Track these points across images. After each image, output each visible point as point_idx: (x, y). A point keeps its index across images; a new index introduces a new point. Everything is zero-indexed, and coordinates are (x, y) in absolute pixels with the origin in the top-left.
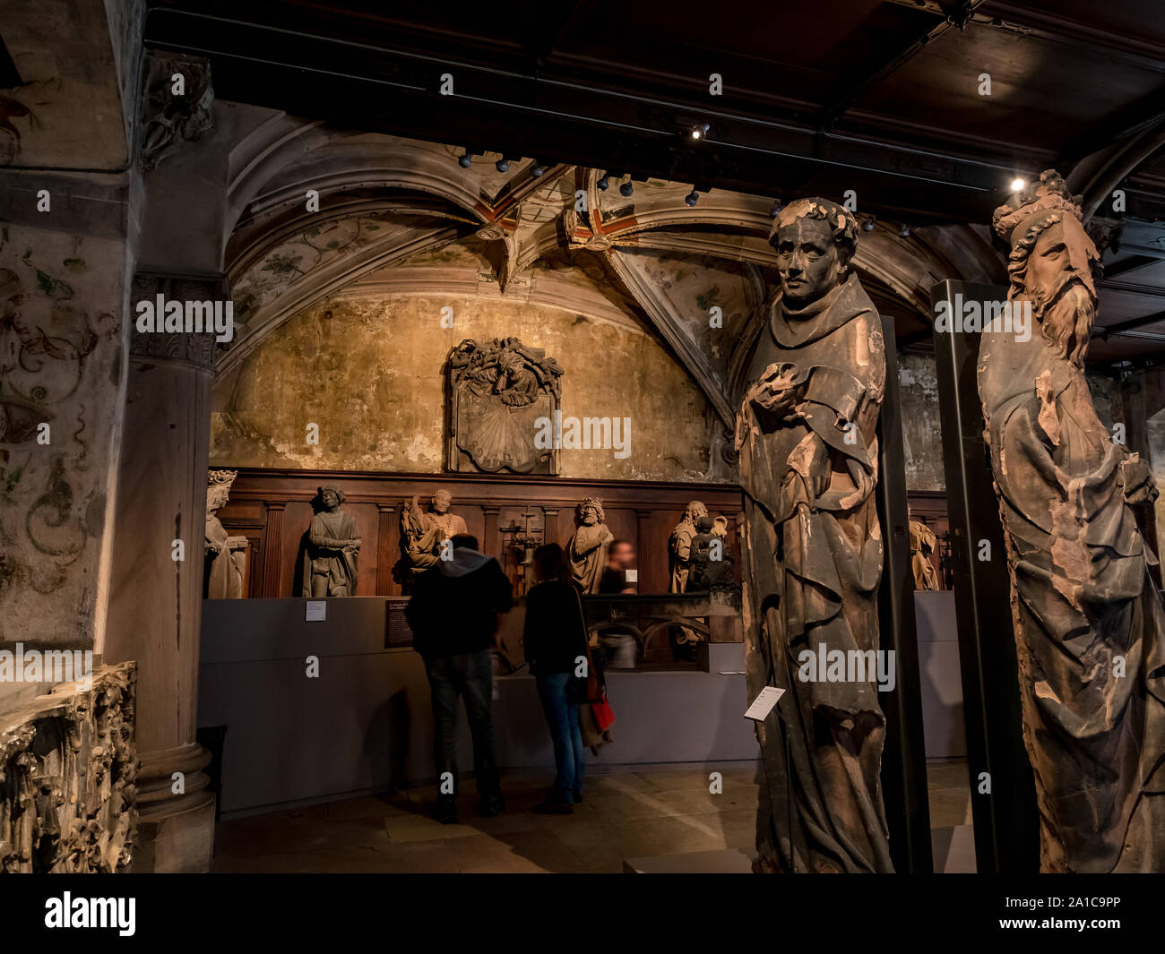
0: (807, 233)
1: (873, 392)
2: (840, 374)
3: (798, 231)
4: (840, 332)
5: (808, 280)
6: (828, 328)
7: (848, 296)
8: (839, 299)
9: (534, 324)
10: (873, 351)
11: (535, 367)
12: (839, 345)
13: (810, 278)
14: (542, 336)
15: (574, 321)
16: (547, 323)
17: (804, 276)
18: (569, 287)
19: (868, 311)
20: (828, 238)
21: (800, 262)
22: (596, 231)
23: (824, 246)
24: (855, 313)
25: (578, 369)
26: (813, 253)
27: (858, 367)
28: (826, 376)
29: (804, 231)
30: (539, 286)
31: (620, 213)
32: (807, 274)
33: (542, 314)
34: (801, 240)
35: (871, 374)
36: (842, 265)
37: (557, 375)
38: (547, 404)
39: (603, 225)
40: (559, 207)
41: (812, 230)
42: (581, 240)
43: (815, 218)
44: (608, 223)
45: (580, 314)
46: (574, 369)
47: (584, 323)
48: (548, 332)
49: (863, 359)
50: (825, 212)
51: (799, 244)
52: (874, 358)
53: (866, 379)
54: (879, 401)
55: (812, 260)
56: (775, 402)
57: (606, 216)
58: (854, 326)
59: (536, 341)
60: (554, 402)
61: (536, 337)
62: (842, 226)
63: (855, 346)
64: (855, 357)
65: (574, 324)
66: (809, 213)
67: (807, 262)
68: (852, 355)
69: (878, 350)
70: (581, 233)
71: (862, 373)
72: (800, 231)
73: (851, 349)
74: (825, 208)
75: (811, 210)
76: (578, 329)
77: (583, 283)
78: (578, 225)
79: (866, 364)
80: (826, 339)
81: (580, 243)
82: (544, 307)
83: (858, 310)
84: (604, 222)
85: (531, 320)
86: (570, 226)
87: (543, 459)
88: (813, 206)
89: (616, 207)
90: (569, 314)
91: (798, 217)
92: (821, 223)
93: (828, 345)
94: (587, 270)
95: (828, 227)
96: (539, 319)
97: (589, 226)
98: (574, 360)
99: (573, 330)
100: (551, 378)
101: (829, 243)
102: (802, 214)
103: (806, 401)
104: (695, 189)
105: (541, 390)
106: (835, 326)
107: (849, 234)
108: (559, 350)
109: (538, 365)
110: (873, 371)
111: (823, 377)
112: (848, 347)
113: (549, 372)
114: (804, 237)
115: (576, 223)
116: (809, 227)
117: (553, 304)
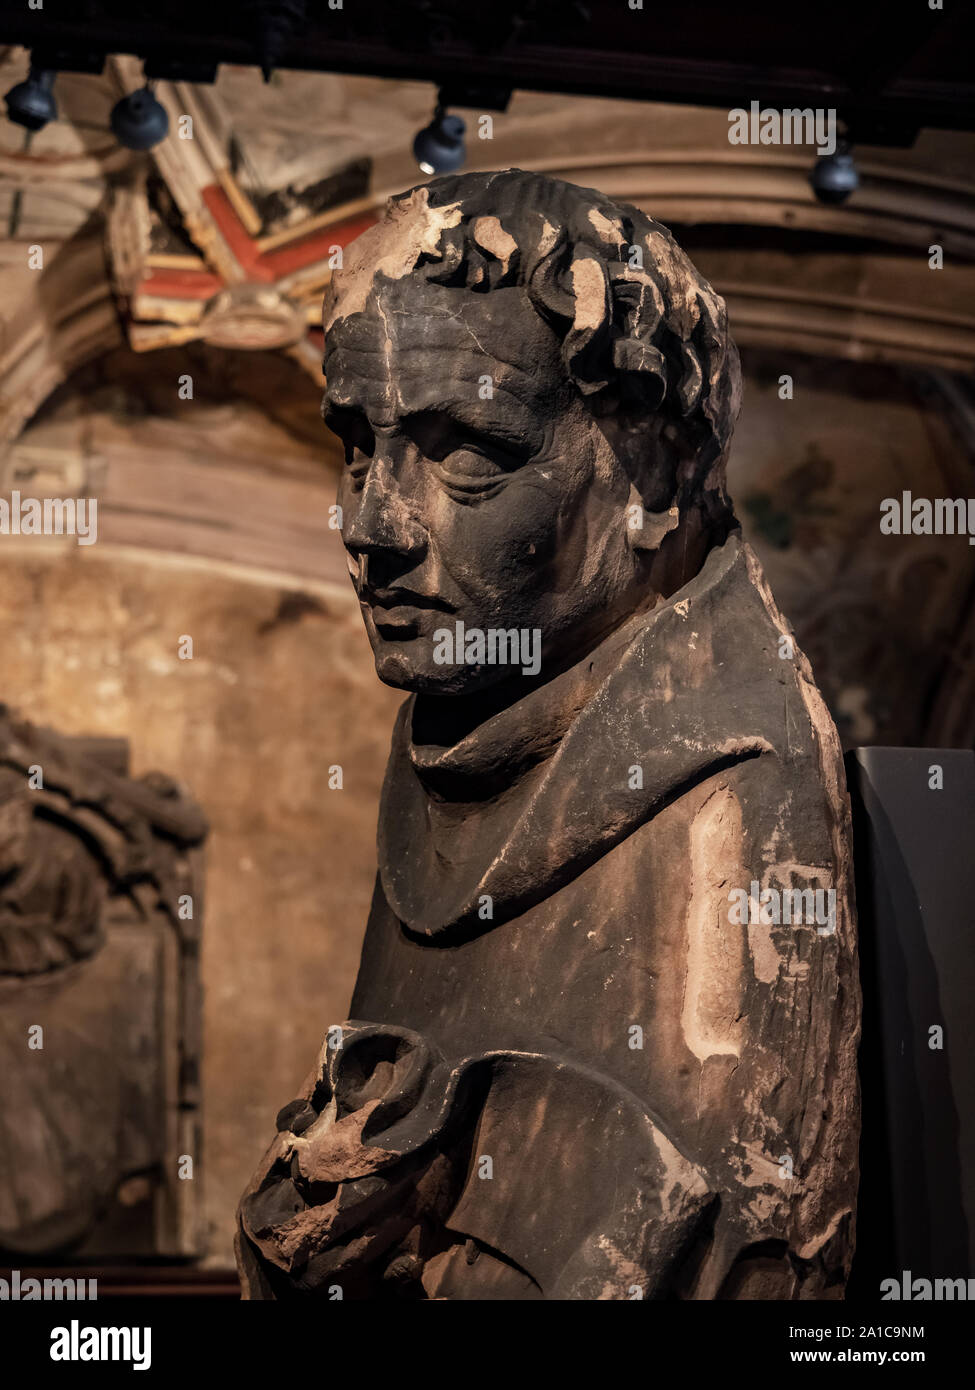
0: (423, 361)
1: (762, 1208)
2: (600, 1100)
3: (377, 350)
4: (617, 870)
5: (454, 597)
6: (556, 844)
7: (663, 673)
8: (614, 690)
9: (102, 635)
10: (766, 974)
11: (86, 817)
12: (613, 935)
13: (466, 588)
14: (134, 681)
15: (268, 612)
16: (153, 629)
17: (432, 579)
18: (242, 480)
19: (754, 753)
20: (533, 381)
21: (400, 510)
22: (232, 269)
23: (517, 422)
24: (685, 765)
25: (284, 811)
26: (464, 457)
27: (689, 1066)
28: (541, 1106)
29: (403, 351)
30: (117, 485)
31: (320, 196)
32: (447, 566)
33: (135, 595)
34: (395, 400)
35: (751, 1105)
36: (654, 507)
37: (183, 840)
38: (145, 960)
39: (264, 245)
40: (86, 182)
41: (446, 345)
42: (174, 310)
43: (456, 279)
44: (280, 236)
45: (291, 583)
46: (270, 809)
47: (311, 623)
48: (160, 664)
49: (715, 1020)
50: (503, 246)
51: (389, 415)
52: (776, 1008)
53: (724, 1133)
54: (808, 1251)
55: (465, 496)
56: (308, 1243)
57: (270, 206)
58: (682, 836)
59: (110, 702)
60: (172, 951)
61: (109, 687)
62: (589, 315)
63: (679, 944)
64: (678, 1004)
65: (266, 628)
66: (424, 259)
67: (441, 507)
68: (665, 994)
69: (799, 968)
70: (166, 282)
71: (704, 1096)
72: (388, 347)
73: (665, 965)
74: (508, 226)
75: (429, 240)
76: (286, 652)
77: (289, 463)
78: (154, 250)
79: (731, 1048)
80: (559, 904)
81: (173, 325)
82: (141, 569)
83: (696, 747)
84: (264, 233)
85: (89, 621)
86: (126, 257)
87: (129, 1194)
88: (441, 219)
89: (303, 172)
90: (244, 590)
91: (380, 278)
92: (486, 308)
93: (567, 934)
94: (288, 414)
95: (533, 325)
96: (120, 616)
97: (198, 252)
98: (266, 772)
99: (262, 652)
100: (157, 855)
101: (549, 403)
102: (396, 264)
103: (459, 1238)
104: (445, 100)
105: (123, 906)
106: (590, 834)
107: (639, 351)
108: (207, 736)
109: (97, 807)
110: (766, 1083)
111: (526, 1114)
112: (650, 949)
113: (142, 831)
114: (411, 381)
115: (145, 244)
116: (427, 327)
117: (181, 548)
